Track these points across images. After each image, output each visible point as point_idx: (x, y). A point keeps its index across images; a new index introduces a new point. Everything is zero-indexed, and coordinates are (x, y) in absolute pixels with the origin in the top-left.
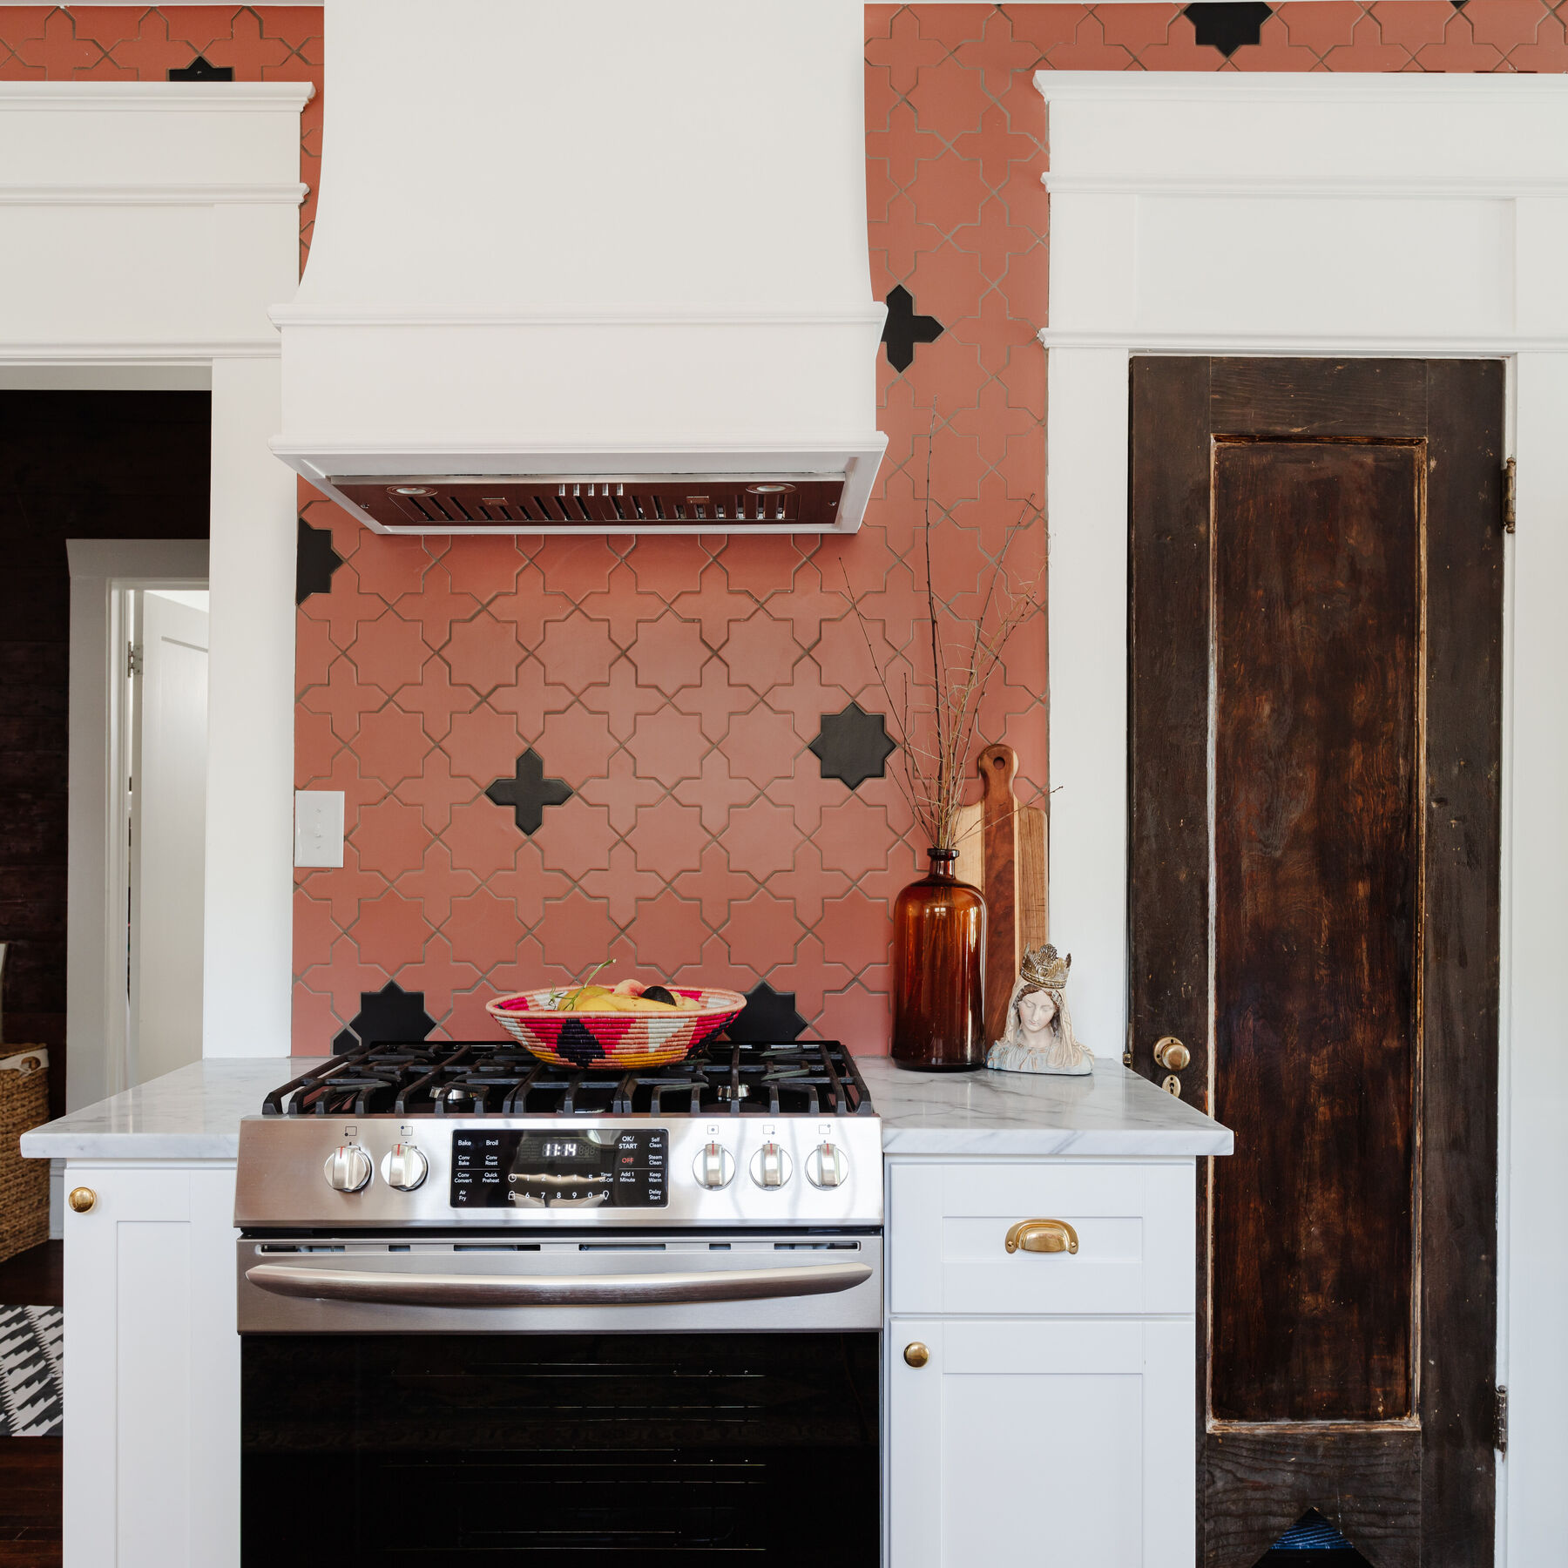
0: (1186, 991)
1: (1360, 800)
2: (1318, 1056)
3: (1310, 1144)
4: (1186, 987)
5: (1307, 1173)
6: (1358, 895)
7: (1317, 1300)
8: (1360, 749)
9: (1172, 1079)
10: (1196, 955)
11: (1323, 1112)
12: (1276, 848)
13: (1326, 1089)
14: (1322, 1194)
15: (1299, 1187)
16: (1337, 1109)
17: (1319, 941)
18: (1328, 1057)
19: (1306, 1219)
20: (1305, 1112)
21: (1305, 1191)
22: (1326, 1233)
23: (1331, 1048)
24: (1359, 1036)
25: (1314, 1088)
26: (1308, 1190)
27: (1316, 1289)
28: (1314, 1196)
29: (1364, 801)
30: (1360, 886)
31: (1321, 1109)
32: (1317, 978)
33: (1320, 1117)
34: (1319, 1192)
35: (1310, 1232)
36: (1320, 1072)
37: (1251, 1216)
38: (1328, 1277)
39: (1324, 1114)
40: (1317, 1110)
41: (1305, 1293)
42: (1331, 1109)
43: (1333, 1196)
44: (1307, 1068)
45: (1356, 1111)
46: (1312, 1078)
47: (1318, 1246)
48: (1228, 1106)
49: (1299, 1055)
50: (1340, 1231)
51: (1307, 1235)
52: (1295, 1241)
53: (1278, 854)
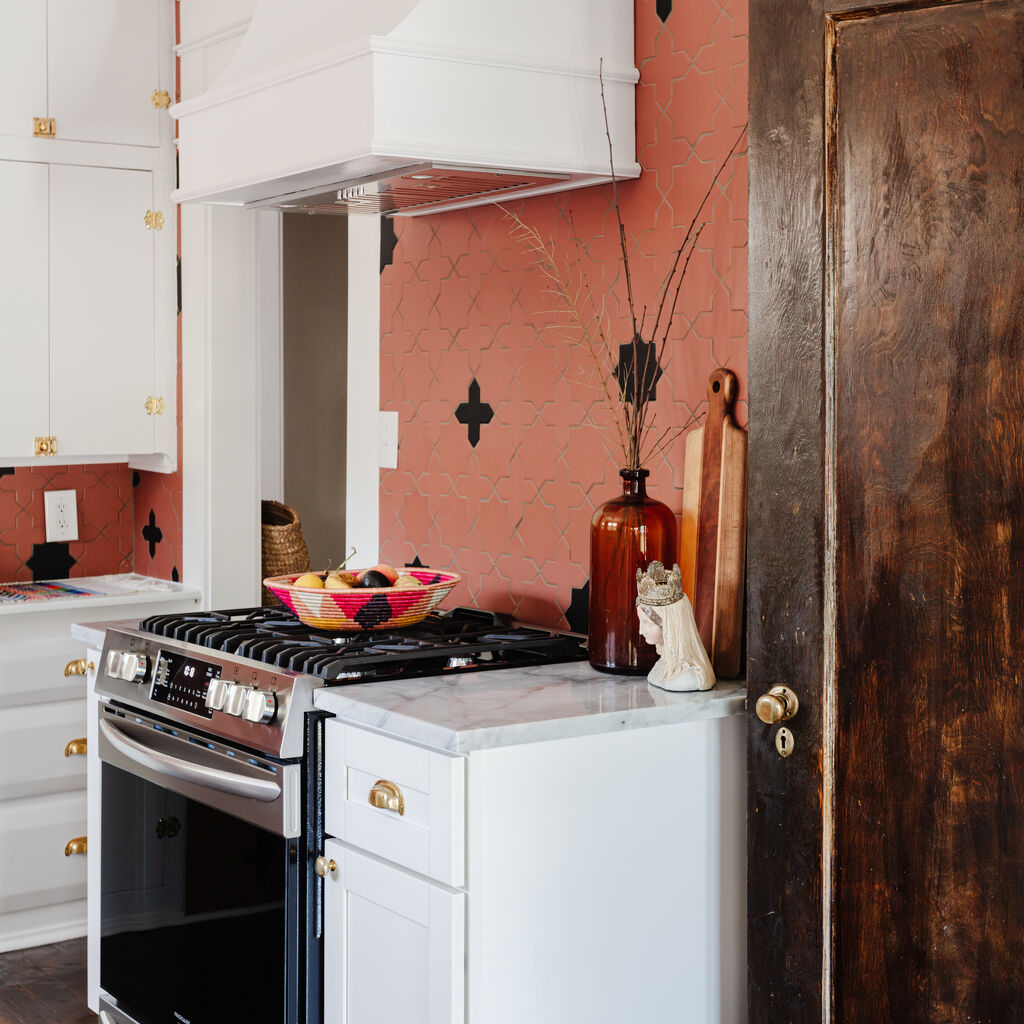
0: (800, 637)
1: (999, 426)
2: (951, 726)
3: (942, 828)
4: (800, 632)
5: (938, 860)
6: (997, 539)
7: (951, 1012)
8: (999, 365)
9: (784, 732)
10: (810, 598)
11: (956, 794)
12: (904, 481)
13: (959, 765)
14: (956, 888)
15: (929, 875)
16: (972, 791)
17: (952, 591)
18: (962, 729)
19: (938, 914)
20: (935, 790)
21: (936, 881)
22: (961, 934)
23: (964, 718)
24: (999, 707)
25: (945, 763)
26: (939, 880)
27: (950, 997)
28: (947, 889)
29: (1004, 427)
30: (1000, 528)
31: (954, 788)
32: (949, 634)
33: (953, 799)
34: (952, 886)
35: (941, 930)
36: (953, 745)
37: (876, 898)
38: (963, 986)
39: (958, 795)
40: (949, 789)
41: (936, 1000)
42: (966, 791)
43: (968, 893)
44: (938, 738)
45: (996, 796)
46: (944, 751)
47: (951, 948)
48: (850, 770)
49: (929, 723)
50: (977, 936)
51: (939, 934)
52: (925, 936)
53: (905, 488)
